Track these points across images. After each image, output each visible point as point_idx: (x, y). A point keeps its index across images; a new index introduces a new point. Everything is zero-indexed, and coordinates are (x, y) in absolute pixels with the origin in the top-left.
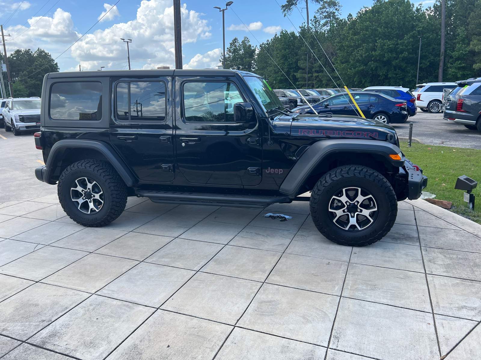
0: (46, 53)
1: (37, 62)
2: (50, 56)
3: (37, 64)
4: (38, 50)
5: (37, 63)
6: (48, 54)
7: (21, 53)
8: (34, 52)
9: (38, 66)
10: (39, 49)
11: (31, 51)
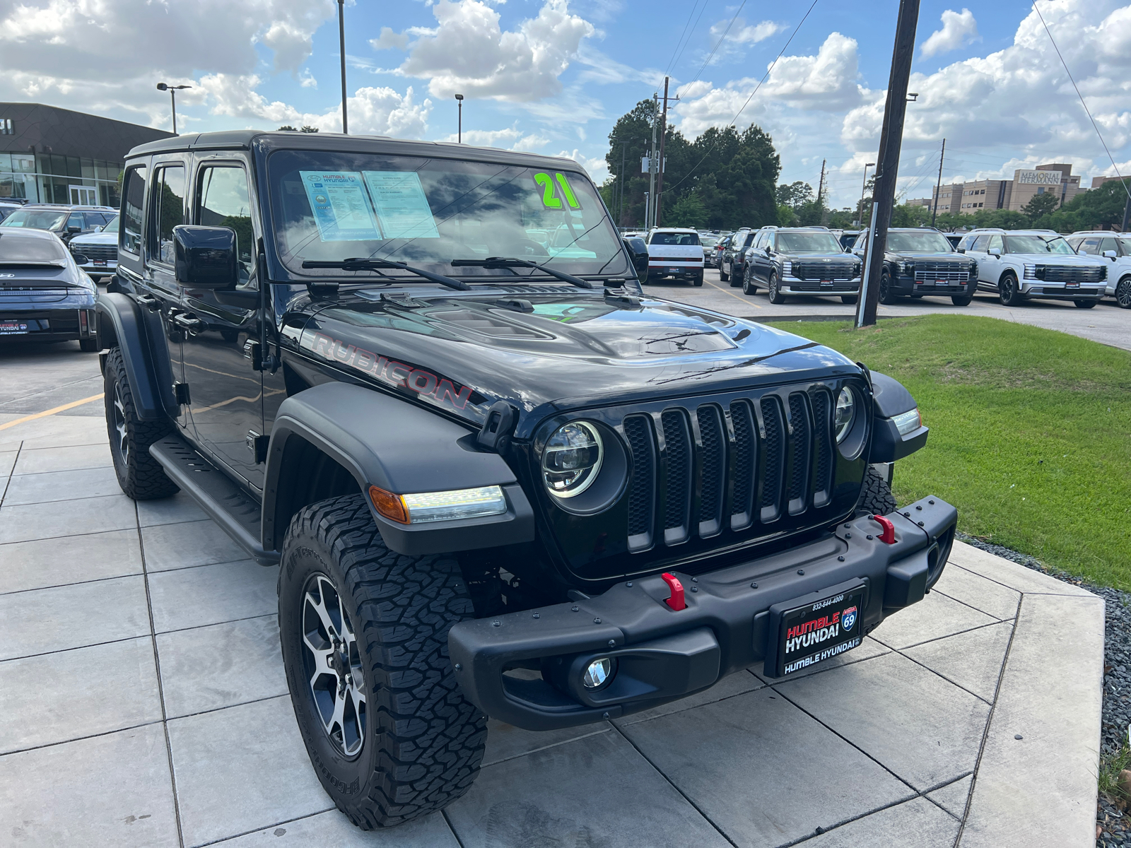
0: (763, 135)
1: (739, 154)
2: (770, 140)
3: (739, 159)
4: (750, 129)
5: (738, 156)
6: (768, 135)
7: (716, 136)
8: (741, 131)
9: (740, 163)
10: (752, 125)
11: (735, 130)
